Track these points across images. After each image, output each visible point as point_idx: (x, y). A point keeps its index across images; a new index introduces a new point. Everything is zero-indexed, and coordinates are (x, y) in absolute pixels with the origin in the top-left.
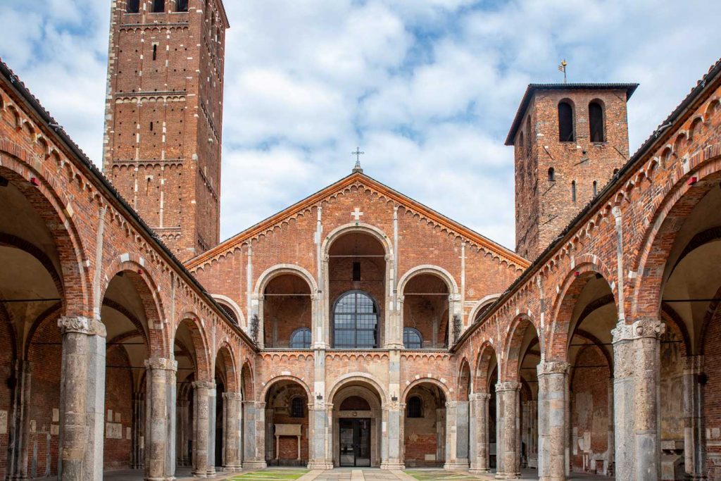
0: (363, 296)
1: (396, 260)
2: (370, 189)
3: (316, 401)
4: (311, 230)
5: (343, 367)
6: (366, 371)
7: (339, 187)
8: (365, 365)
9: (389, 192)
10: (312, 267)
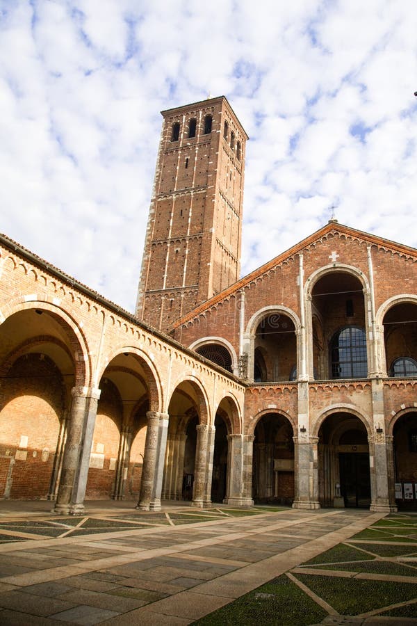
0: (358, 330)
1: (372, 293)
2: (344, 234)
3: (300, 434)
4: (295, 275)
5: (326, 399)
7: (318, 237)
9: (362, 235)
10: (296, 306)
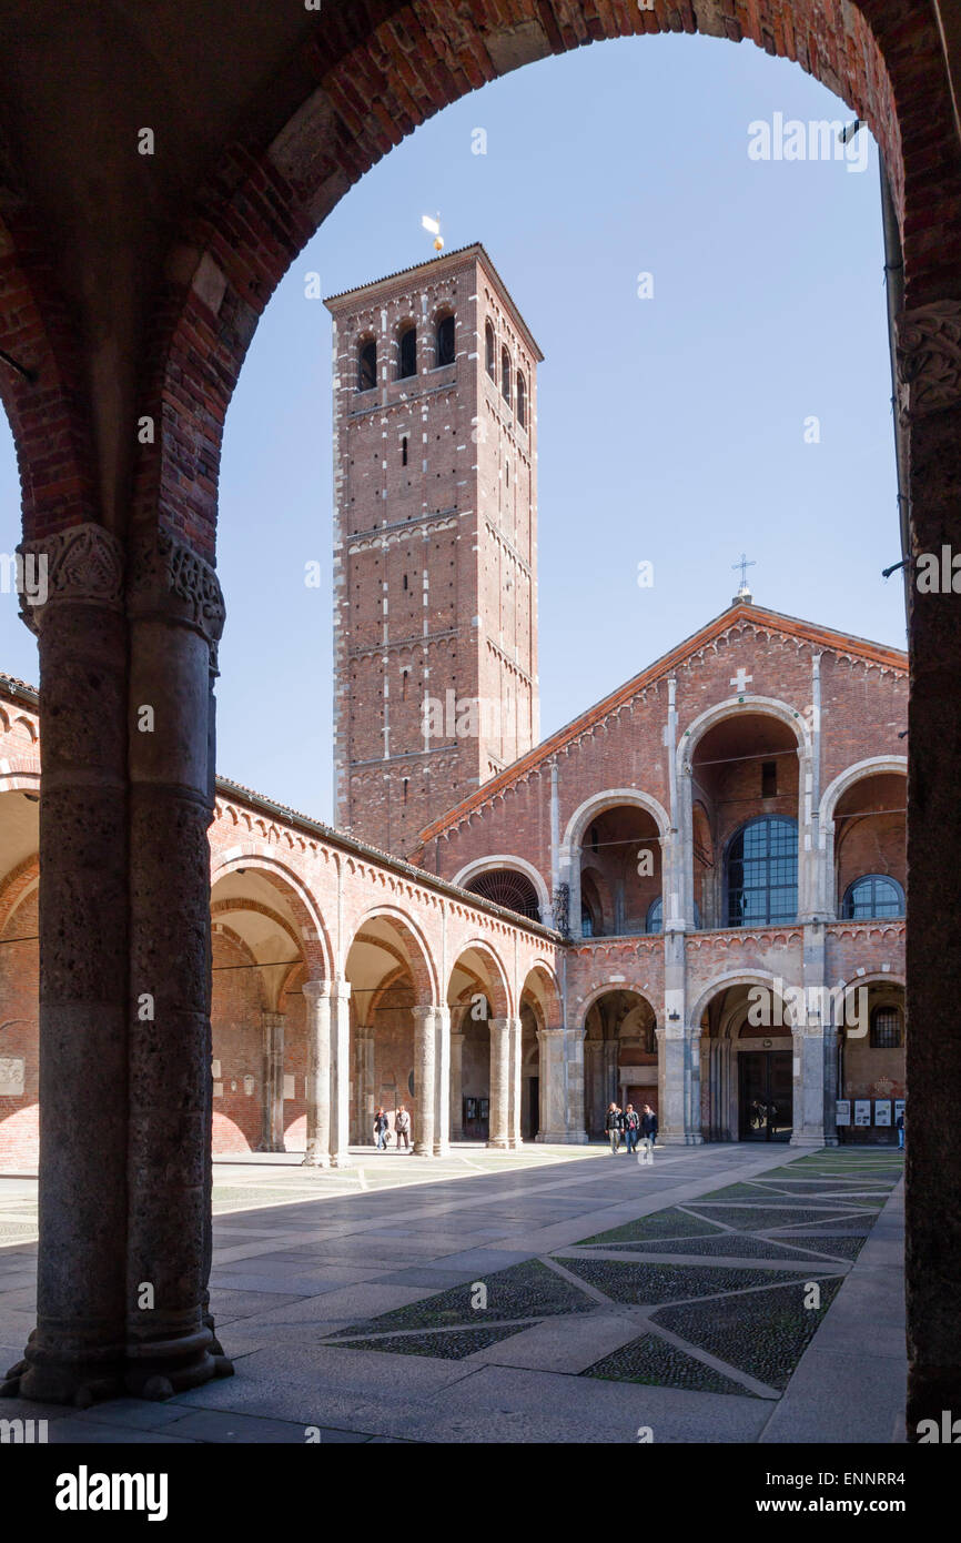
0: (782, 824)
1: (817, 757)
2: (764, 629)
3: (669, 1024)
4: (658, 723)
5: (716, 961)
6: (760, 966)
7: (709, 637)
8: (759, 957)
9: (804, 629)
10: (659, 789)
